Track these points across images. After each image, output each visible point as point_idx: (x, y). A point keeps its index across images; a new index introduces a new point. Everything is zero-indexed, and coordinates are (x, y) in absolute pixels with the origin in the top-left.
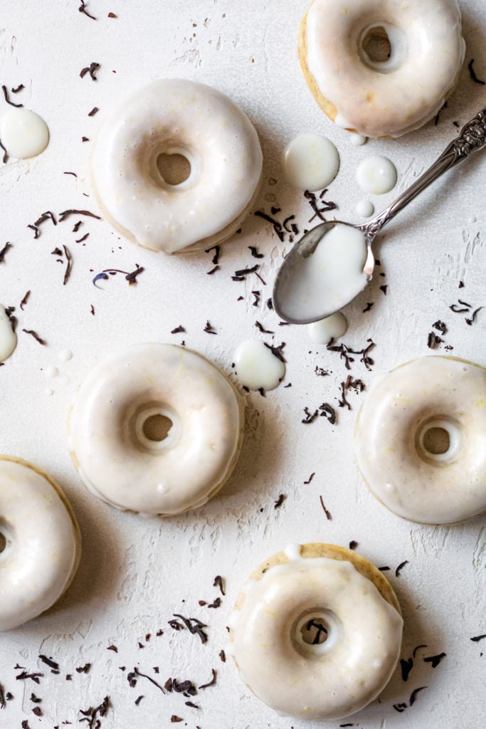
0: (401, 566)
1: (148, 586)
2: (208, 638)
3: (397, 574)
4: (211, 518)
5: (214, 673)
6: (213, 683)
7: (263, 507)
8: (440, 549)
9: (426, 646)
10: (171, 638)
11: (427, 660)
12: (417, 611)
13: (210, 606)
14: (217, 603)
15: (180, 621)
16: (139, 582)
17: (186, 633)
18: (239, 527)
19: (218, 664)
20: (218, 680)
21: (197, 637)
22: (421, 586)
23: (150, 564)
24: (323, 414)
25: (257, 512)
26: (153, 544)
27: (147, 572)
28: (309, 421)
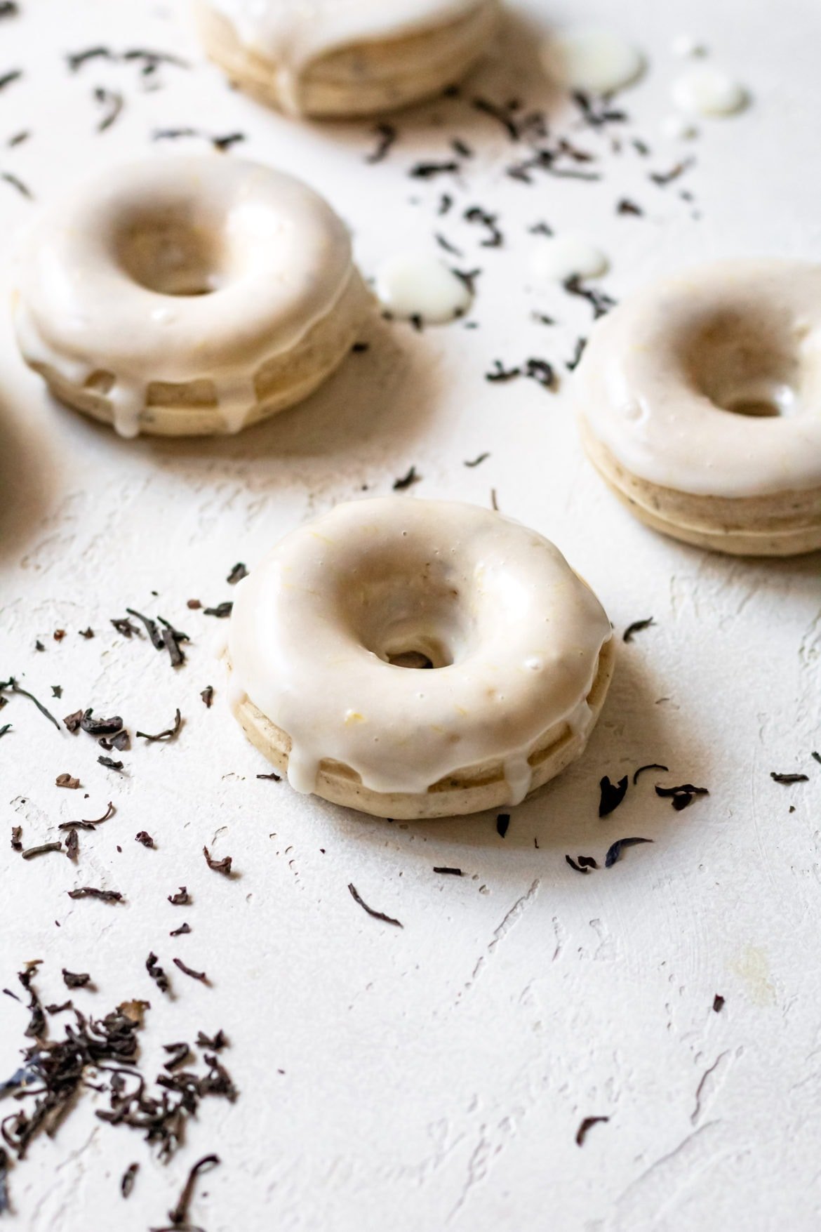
0: (639, 626)
1: (91, 559)
2: (186, 662)
3: (627, 637)
4: (257, 481)
5: (179, 722)
6: (173, 734)
7: (370, 483)
8: (730, 617)
9: (665, 769)
10: (108, 647)
11: (662, 793)
12: (657, 706)
13: (208, 612)
14: (224, 611)
15: (136, 623)
16: (76, 548)
17: (143, 647)
18: (311, 505)
19: (193, 708)
20: (183, 734)
21: (165, 657)
22: (675, 669)
23: (108, 527)
24: (531, 374)
25: (356, 490)
26: (125, 498)
27: (96, 537)
28: (501, 376)
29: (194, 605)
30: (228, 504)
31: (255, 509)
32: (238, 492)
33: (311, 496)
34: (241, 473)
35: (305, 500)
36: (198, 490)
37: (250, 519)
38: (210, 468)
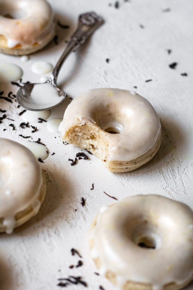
1: (33, 272)
4: (49, 224)
7: (75, 208)
13: (77, 267)
15: (64, 282)
21: (80, 285)
23: (28, 261)
24: (80, 158)
25: (74, 212)
26: (23, 250)
27: (28, 265)
28: (74, 163)
29: (72, 267)
30: (49, 235)
31: (57, 232)
32: (48, 230)
33: (66, 220)
34: (43, 225)
35: (66, 222)
36: (38, 237)
37: (59, 235)
38: (34, 228)
